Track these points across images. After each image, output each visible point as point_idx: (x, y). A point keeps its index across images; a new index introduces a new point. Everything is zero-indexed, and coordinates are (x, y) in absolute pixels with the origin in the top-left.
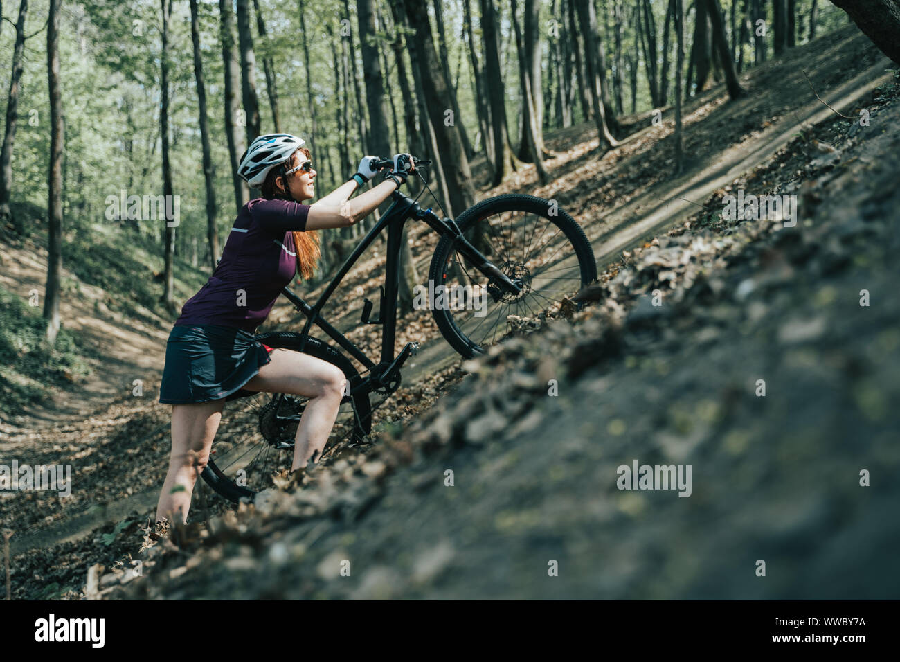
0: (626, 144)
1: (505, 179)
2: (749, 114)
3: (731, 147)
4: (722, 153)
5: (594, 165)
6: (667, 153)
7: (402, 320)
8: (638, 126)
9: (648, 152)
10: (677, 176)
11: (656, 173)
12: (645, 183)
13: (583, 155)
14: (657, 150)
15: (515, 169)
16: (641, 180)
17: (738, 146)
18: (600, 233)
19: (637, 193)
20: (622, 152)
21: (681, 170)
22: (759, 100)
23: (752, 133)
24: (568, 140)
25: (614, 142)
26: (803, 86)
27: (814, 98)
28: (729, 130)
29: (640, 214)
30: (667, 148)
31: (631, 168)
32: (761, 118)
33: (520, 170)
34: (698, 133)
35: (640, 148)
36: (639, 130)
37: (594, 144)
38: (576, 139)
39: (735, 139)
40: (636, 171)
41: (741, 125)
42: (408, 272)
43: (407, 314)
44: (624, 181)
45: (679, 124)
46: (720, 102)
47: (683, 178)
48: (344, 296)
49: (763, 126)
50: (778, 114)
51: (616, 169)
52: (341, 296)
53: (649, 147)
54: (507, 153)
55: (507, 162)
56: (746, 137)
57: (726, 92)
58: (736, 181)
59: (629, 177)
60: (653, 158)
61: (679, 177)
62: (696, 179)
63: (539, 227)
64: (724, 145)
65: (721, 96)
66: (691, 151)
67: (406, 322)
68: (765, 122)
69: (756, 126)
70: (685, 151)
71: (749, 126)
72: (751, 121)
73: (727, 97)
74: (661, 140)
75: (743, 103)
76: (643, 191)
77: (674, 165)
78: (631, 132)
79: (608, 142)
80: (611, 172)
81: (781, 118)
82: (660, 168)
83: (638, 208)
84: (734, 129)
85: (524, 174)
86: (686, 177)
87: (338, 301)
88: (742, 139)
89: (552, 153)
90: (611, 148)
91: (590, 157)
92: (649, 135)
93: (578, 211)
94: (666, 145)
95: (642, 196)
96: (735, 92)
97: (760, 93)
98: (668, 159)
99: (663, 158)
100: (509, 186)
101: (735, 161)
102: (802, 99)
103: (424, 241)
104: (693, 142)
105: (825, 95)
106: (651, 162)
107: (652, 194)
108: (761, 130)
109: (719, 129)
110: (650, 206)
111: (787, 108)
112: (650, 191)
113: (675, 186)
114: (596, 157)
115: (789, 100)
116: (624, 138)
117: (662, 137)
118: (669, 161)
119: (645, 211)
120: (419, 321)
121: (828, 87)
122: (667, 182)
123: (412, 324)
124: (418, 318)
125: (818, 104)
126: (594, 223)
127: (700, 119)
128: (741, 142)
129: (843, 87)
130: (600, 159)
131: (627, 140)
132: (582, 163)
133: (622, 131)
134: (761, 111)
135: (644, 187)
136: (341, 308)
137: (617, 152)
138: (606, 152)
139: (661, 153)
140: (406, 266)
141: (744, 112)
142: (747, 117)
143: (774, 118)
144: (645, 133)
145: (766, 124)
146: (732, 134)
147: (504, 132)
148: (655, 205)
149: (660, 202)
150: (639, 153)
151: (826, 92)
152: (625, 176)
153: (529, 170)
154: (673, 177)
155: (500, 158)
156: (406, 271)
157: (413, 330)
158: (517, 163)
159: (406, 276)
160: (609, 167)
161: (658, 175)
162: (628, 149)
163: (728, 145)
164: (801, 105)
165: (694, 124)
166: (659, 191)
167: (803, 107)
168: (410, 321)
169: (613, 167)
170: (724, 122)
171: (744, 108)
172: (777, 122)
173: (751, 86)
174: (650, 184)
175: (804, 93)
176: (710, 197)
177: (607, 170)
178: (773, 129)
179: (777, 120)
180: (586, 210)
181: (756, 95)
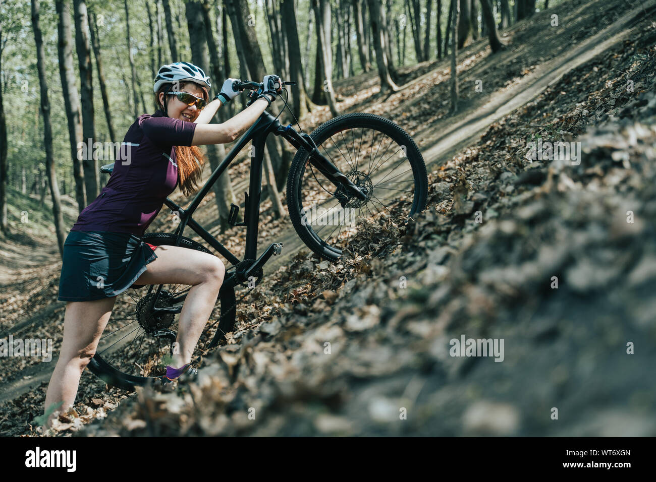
0: (406, 88)
1: (302, 118)
2: (509, 64)
3: (497, 90)
4: (490, 96)
5: (380, 106)
6: (443, 95)
7: (222, 235)
8: (413, 75)
9: (426, 95)
10: (452, 115)
11: (435, 112)
12: (426, 120)
13: (367, 98)
14: (433, 94)
15: (309, 110)
16: (422, 118)
17: (503, 90)
18: (391, 161)
19: (419, 129)
20: (403, 95)
21: (456, 109)
22: (517, 52)
23: (514, 79)
24: (352, 87)
25: (395, 88)
26: (553, 42)
27: (564, 50)
28: (495, 77)
29: (424, 146)
30: (442, 92)
31: (412, 108)
32: (521, 67)
33: (314, 111)
34: (467, 79)
35: (419, 92)
36: (415, 78)
37: (376, 90)
38: (358, 87)
39: (500, 84)
40: (418, 111)
41: (504, 73)
42: (227, 195)
43: (227, 230)
44: (408, 119)
45: (454, 71)
46: (484, 54)
47: (459, 116)
48: (167, 216)
49: (523, 73)
50: (534, 63)
51: (400, 109)
52: (164, 216)
53: (426, 92)
54: (303, 97)
55: (303, 104)
56: (509, 82)
57: (489, 47)
58: (509, 117)
59: (412, 115)
60: (430, 100)
61: (455, 116)
62: (470, 117)
63: (337, 157)
64: (490, 89)
65: (483, 49)
66: (463, 94)
67: (226, 237)
68: (525, 70)
69: (517, 73)
70: (458, 94)
71: (512, 74)
72: (512, 69)
73: (489, 51)
74: (436, 86)
75: (504, 55)
76: (425, 127)
77: (450, 106)
78: (408, 79)
79: (390, 87)
80: (395, 112)
81: (537, 67)
82: (438, 108)
83: (422, 140)
84: (498, 76)
85: (318, 114)
86: (461, 115)
87: (162, 220)
88: (506, 84)
89: (340, 97)
90: (393, 92)
91: (375, 100)
92: (424, 81)
93: (370, 143)
94: (440, 89)
95: (424, 130)
96: (496, 47)
97: (517, 47)
98: (445, 100)
99: (439, 100)
100: (305, 125)
101: (501, 102)
102: (554, 52)
103: (236, 170)
104: (463, 87)
105: (573, 48)
106: (429, 103)
107: (433, 129)
108: (522, 76)
109: (486, 76)
110: (432, 138)
111: (542, 59)
112: (431, 127)
113: (452, 123)
114: (380, 100)
115: (542, 53)
116: (403, 84)
117: (437, 83)
118: (445, 103)
119: (427, 143)
120: (238, 235)
121: (575, 41)
122: (445, 119)
123: (232, 238)
124: (236, 233)
125: (569, 55)
126: (384, 153)
127: (467, 68)
128: (506, 86)
129: (587, 42)
130: (384, 101)
131: (406, 86)
132: (367, 105)
133: (401, 79)
134: (519, 61)
135: (426, 123)
136: (165, 226)
137: (399, 95)
138: (389, 95)
139: (436, 95)
140: (225, 190)
141: (505, 62)
142: (508, 66)
143: (532, 67)
144: (422, 80)
145: (526, 72)
146: (497, 80)
147: (300, 79)
148: (437, 138)
149: (441, 135)
150: (418, 96)
151: (573, 45)
152: (408, 114)
153: (321, 111)
154: (449, 115)
155: (297, 100)
156: (226, 194)
157: (233, 244)
158: (312, 105)
159: (226, 198)
160: (393, 108)
161: (437, 114)
162: (408, 92)
163: (495, 89)
164: (554, 56)
165: (463, 72)
166: (438, 126)
167: (556, 58)
168: (229, 236)
169: (396, 108)
170: (489, 71)
171: (505, 59)
172: (534, 70)
173: (509, 41)
174: (431, 121)
175: (554, 46)
176: (488, 130)
177: (391, 110)
178: (531, 76)
179: (534, 68)
180: (376, 142)
181: (514, 48)
